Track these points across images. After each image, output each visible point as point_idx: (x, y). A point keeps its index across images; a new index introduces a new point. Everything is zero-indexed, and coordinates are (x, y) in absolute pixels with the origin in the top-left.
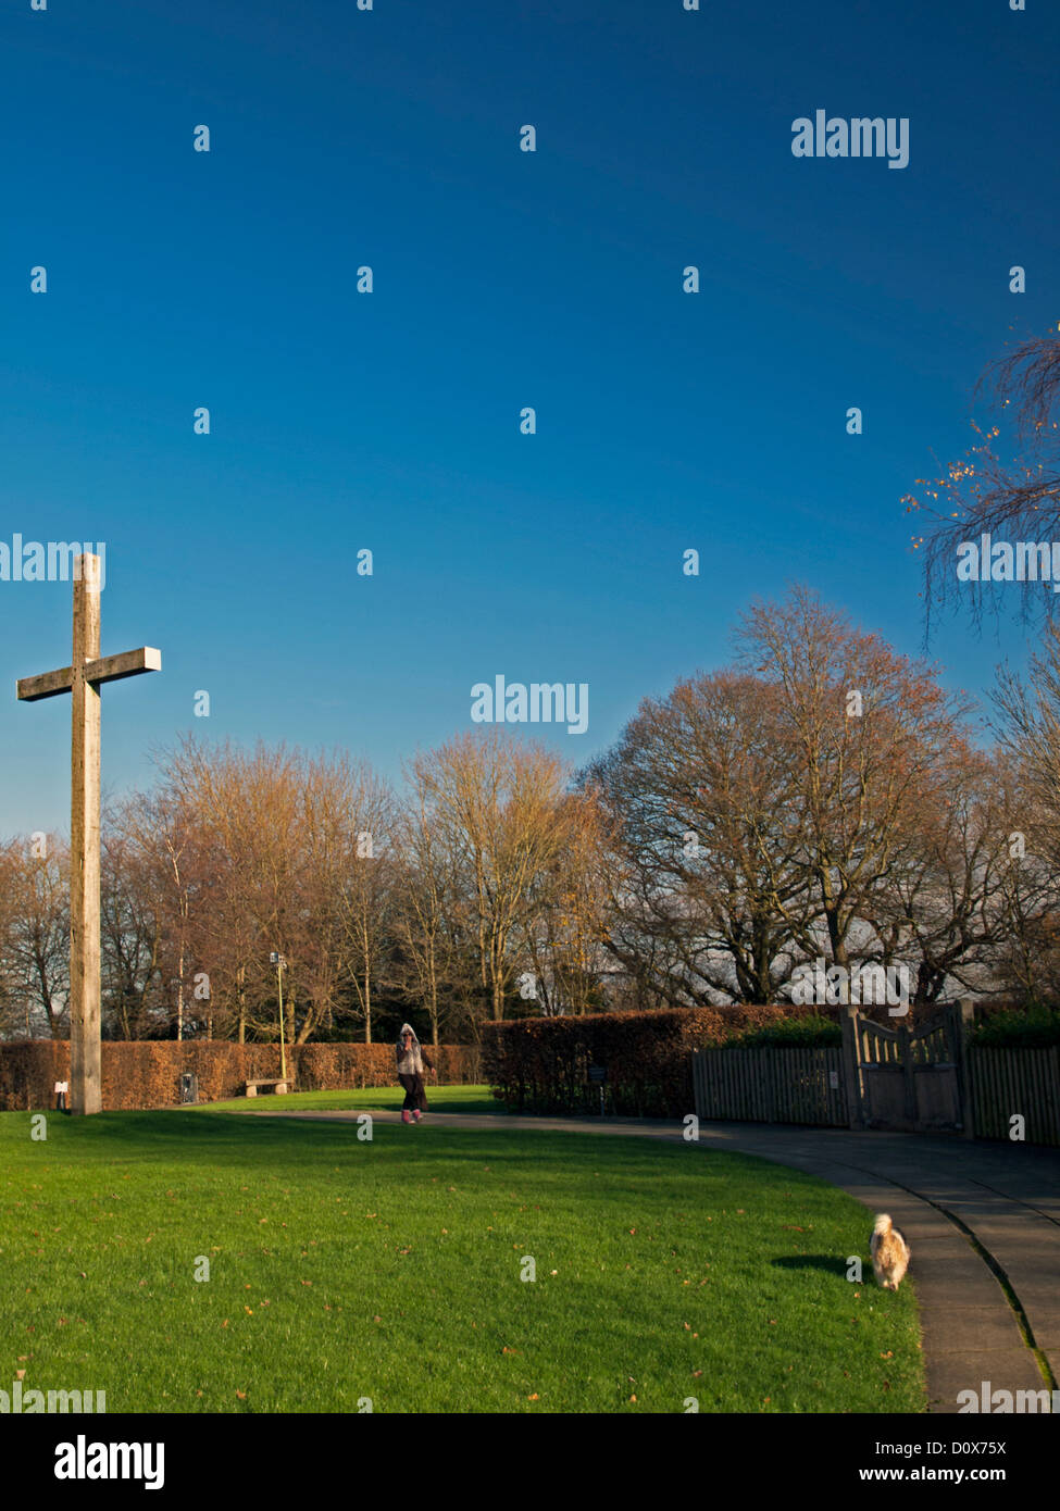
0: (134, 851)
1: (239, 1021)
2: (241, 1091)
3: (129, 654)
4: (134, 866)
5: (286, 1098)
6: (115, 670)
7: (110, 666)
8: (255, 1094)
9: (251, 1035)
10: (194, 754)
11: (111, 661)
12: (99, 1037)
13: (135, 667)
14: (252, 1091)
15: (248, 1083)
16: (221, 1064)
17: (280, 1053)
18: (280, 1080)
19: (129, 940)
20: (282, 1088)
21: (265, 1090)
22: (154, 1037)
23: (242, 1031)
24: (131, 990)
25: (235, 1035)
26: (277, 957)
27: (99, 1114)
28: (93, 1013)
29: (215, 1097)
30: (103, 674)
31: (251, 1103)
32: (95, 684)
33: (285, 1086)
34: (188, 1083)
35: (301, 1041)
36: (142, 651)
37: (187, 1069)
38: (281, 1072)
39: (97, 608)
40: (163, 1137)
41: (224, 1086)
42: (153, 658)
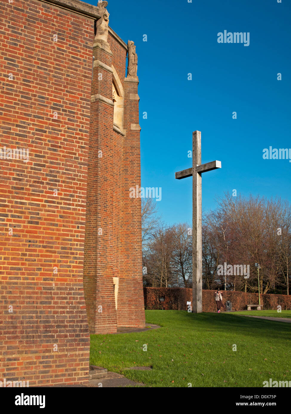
0: (210, 229)
1: (245, 285)
2: (246, 308)
3: (211, 163)
4: (210, 234)
5: (260, 312)
6: (206, 168)
7: (205, 167)
8: (250, 309)
9: (249, 290)
10: (229, 199)
11: (205, 165)
12: (202, 288)
13: (213, 167)
14: (249, 308)
15: (248, 306)
16: (239, 299)
17: (258, 297)
18: (259, 306)
19: (209, 257)
20: (259, 308)
21: (253, 308)
22: (217, 289)
23: (246, 288)
24: (209, 274)
25: (243, 290)
26: (257, 265)
27: (201, 313)
28: (199, 280)
29: (237, 310)
30: (202, 170)
31: (249, 313)
32: (200, 173)
33: (260, 307)
34: (228, 304)
35: (265, 293)
36: (215, 162)
37: (228, 300)
38: (259, 303)
39: (200, 148)
40: (223, 323)
41: (240, 306)
42: (219, 164)
